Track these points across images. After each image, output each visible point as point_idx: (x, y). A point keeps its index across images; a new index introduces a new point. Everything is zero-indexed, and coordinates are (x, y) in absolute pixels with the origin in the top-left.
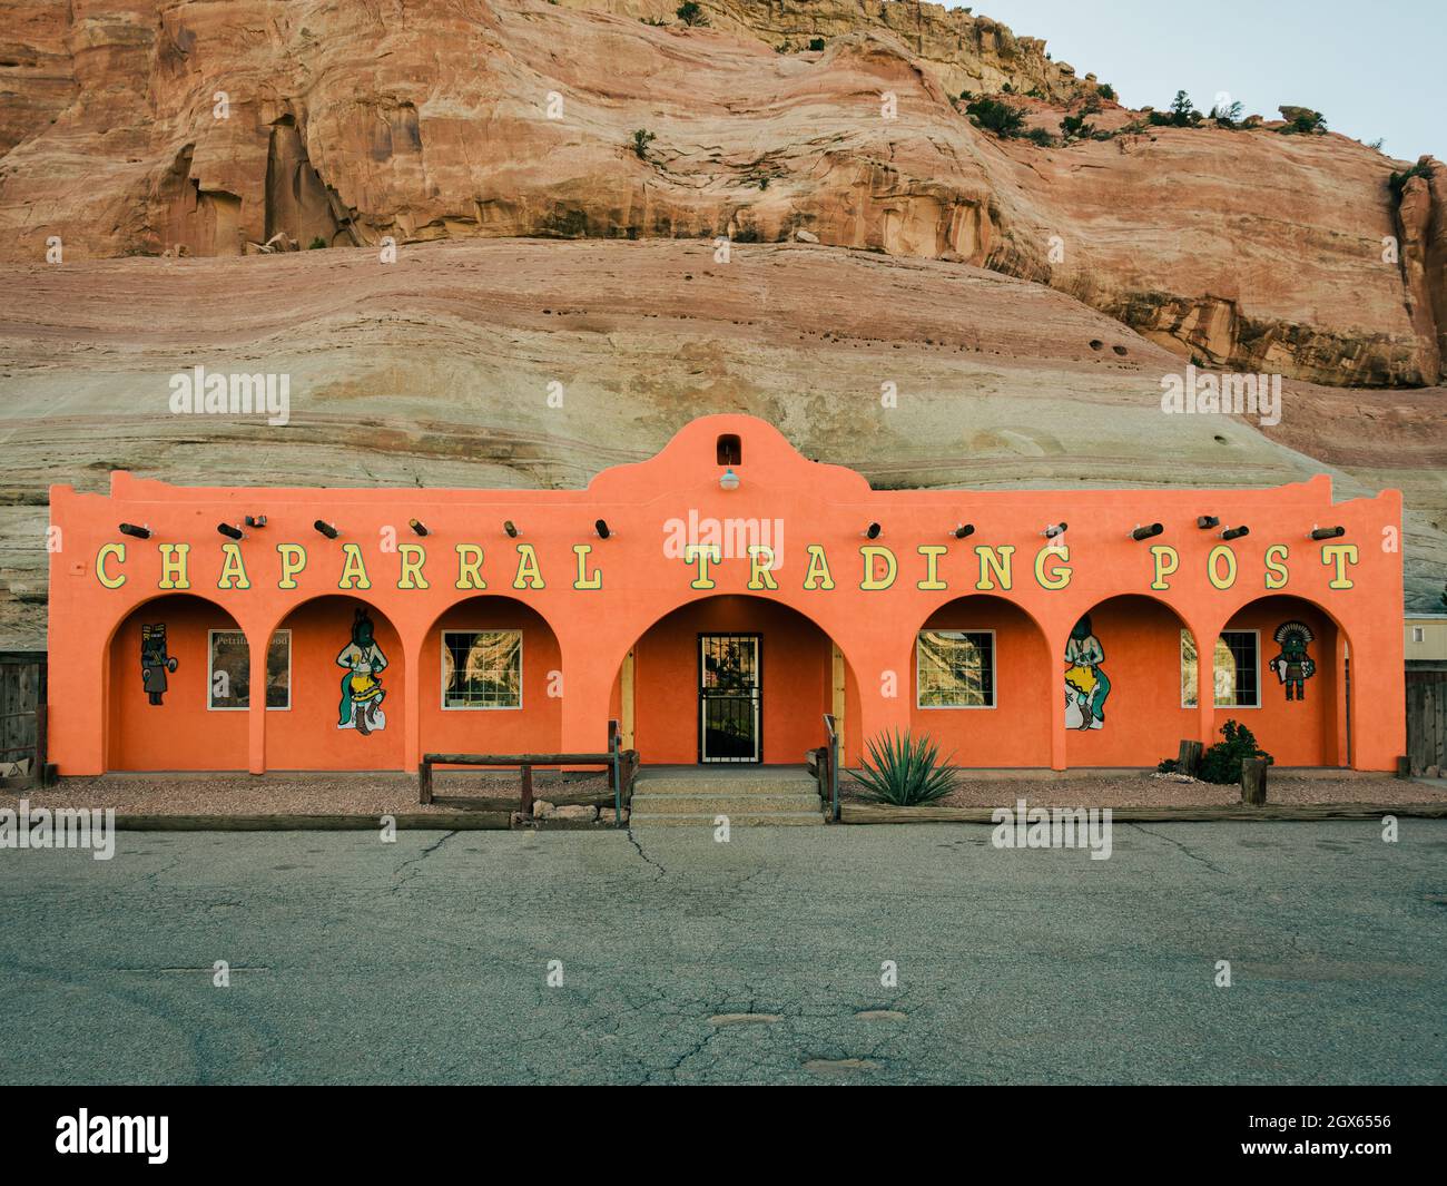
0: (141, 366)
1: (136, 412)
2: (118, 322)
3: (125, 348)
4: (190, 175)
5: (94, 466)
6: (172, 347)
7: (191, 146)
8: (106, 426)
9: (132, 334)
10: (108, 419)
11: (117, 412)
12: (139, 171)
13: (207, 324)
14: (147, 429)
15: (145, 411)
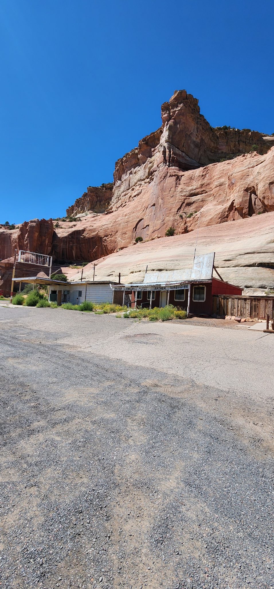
0: (229, 242)
1: (231, 250)
2: (224, 234)
3: (226, 239)
4: (234, 205)
5: (224, 261)
6: (234, 237)
7: (234, 200)
8: (225, 253)
9: (226, 236)
10: (225, 252)
11: (227, 250)
12: (224, 207)
13: (240, 232)
14: (233, 253)
15: (232, 250)
